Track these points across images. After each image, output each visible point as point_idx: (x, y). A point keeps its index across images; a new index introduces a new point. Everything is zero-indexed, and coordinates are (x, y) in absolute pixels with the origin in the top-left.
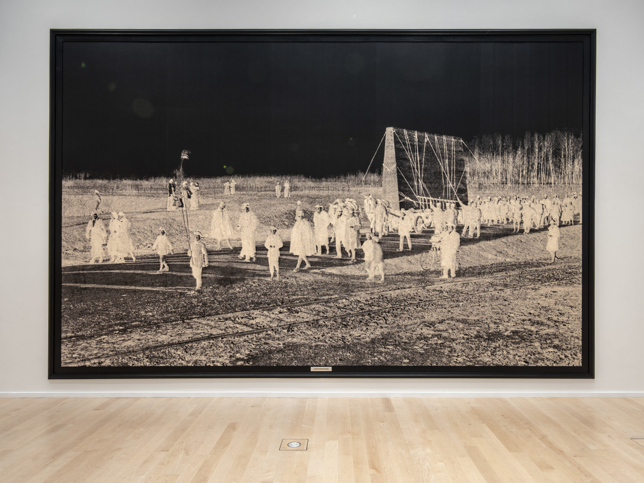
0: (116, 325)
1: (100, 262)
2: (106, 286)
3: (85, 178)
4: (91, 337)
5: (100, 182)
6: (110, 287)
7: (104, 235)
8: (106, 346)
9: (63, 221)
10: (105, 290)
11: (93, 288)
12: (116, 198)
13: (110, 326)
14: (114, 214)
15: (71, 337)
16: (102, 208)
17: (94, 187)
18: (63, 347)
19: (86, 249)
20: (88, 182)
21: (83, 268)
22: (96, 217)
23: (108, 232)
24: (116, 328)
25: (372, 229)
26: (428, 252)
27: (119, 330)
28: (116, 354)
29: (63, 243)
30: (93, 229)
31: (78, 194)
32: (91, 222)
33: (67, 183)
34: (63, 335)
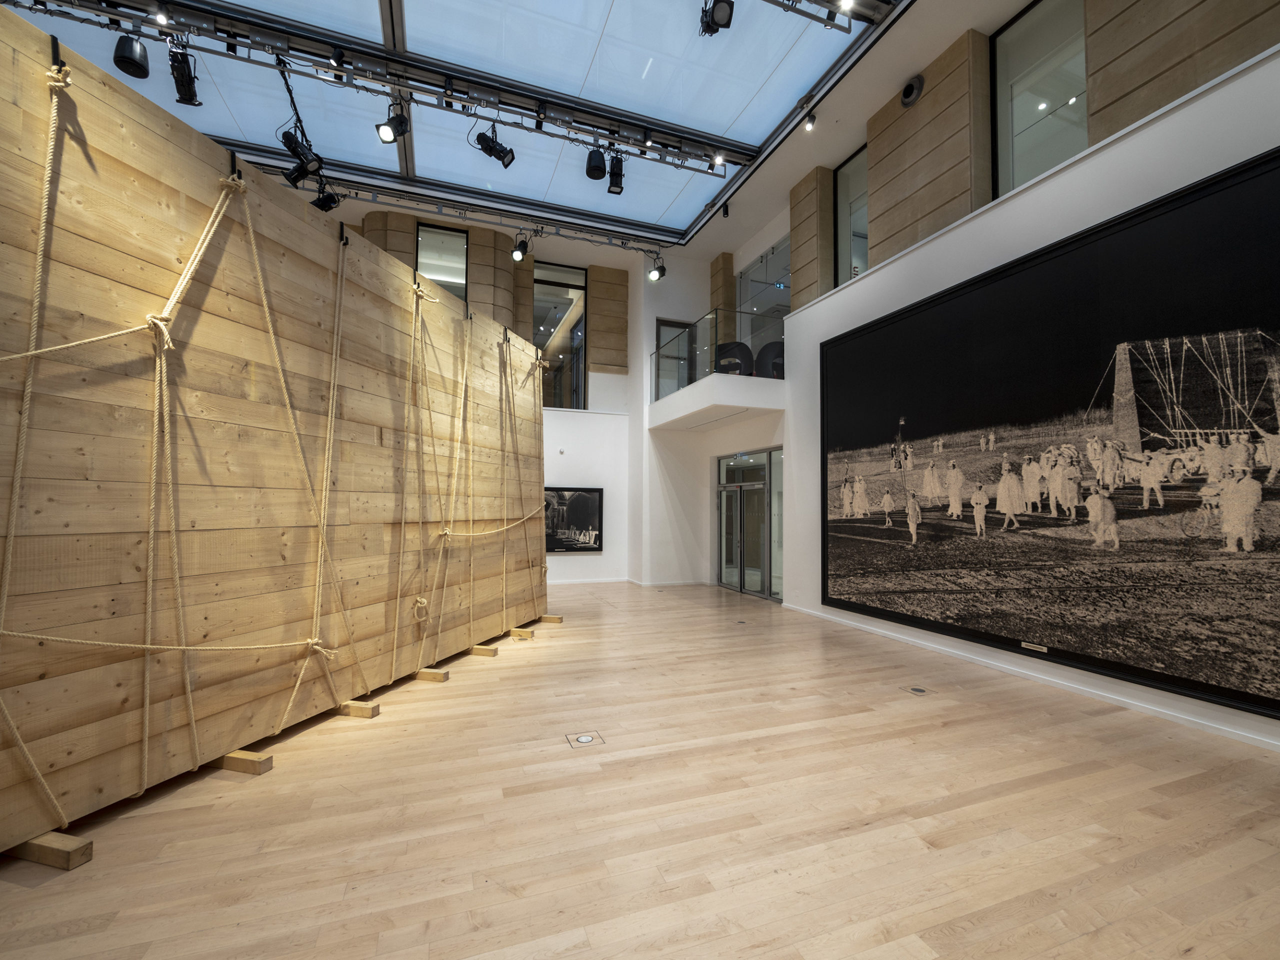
0: (859, 569)
1: (849, 517)
2: (852, 537)
3: (840, 451)
4: (844, 577)
5: (848, 452)
6: (854, 537)
7: (851, 495)
8: (853, 585)
9: (829, 485)
10: (852, 540)
11: (845, 538)
12: (857, 464)
13: (855, 570)
14: (857, 478)
15: (833, 575)
16: (850, 473)
17: (845, 457)
18: (829, 582)
19: (841, 506)
20: (841, 454)
21: (839, 521)
22: (846, 481)
23: (853, 492)
24: (859, 571)
25: (1099, 480)
26: (1195, 511)
27: (861, 574)
28: (859, 594)
29: (829, 502)
30: (844, 490)
31: (836, 463)
32: (843, 485)
33: (830, 456)
34: (829, 573)
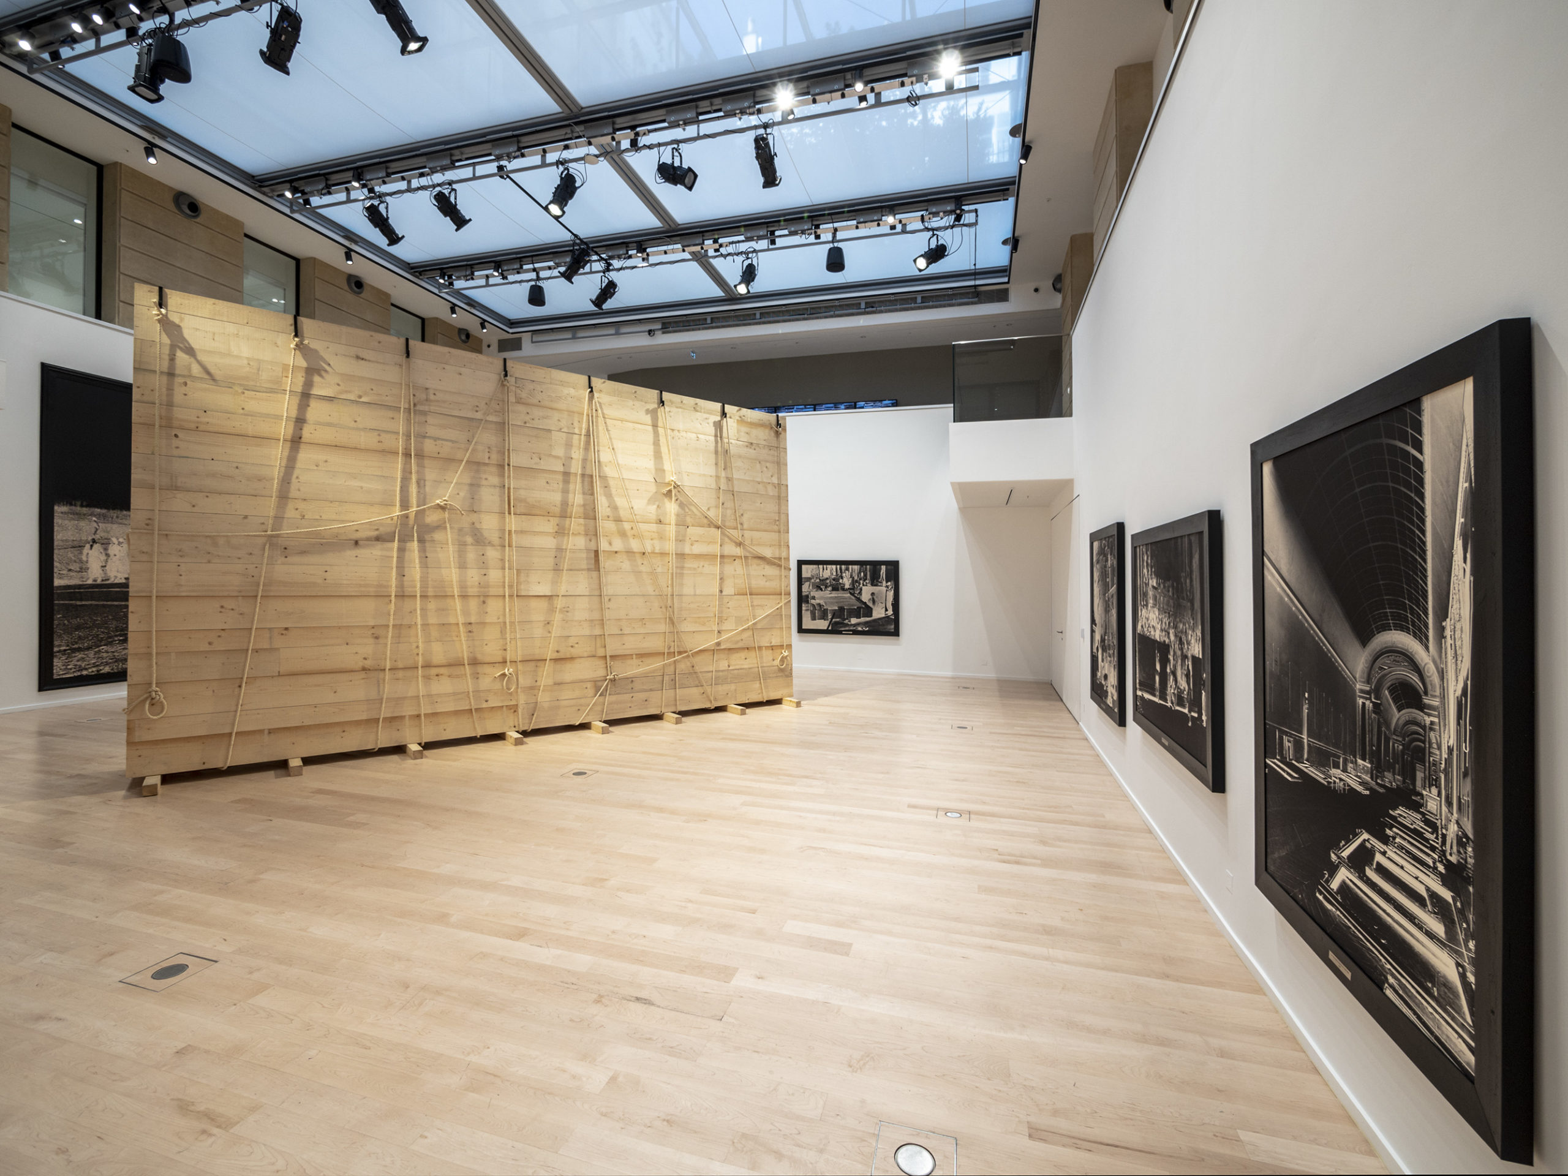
0: (116, 636)
1: (99, 581)
2: (105, 603)
3: (82, 506)
4: (89, 648)
5: (98, 510)
6: (109, 603)
7: (103, 557)
8: (105, 655)
9: (56, 543)
10: (103, 606)
11: (91, 605)
12: (115, 526)
13: (110, 637)
14: (114, 540)
15: (65, 650)
16: (100, 534)
17: (92, 515)
18: (55, 660)
19: (83, 569)
20: (85, 510)
21: (80, 587)
22: (94, 541)
23: (108, 555)
24: (116, 639)
27: (120, 640)
28: (116, 662)
29: (56, 564)
30: (90, 552)
31: (74, 519)
32: (88, 546)
33: (59, 509)
34: (56, 649)
